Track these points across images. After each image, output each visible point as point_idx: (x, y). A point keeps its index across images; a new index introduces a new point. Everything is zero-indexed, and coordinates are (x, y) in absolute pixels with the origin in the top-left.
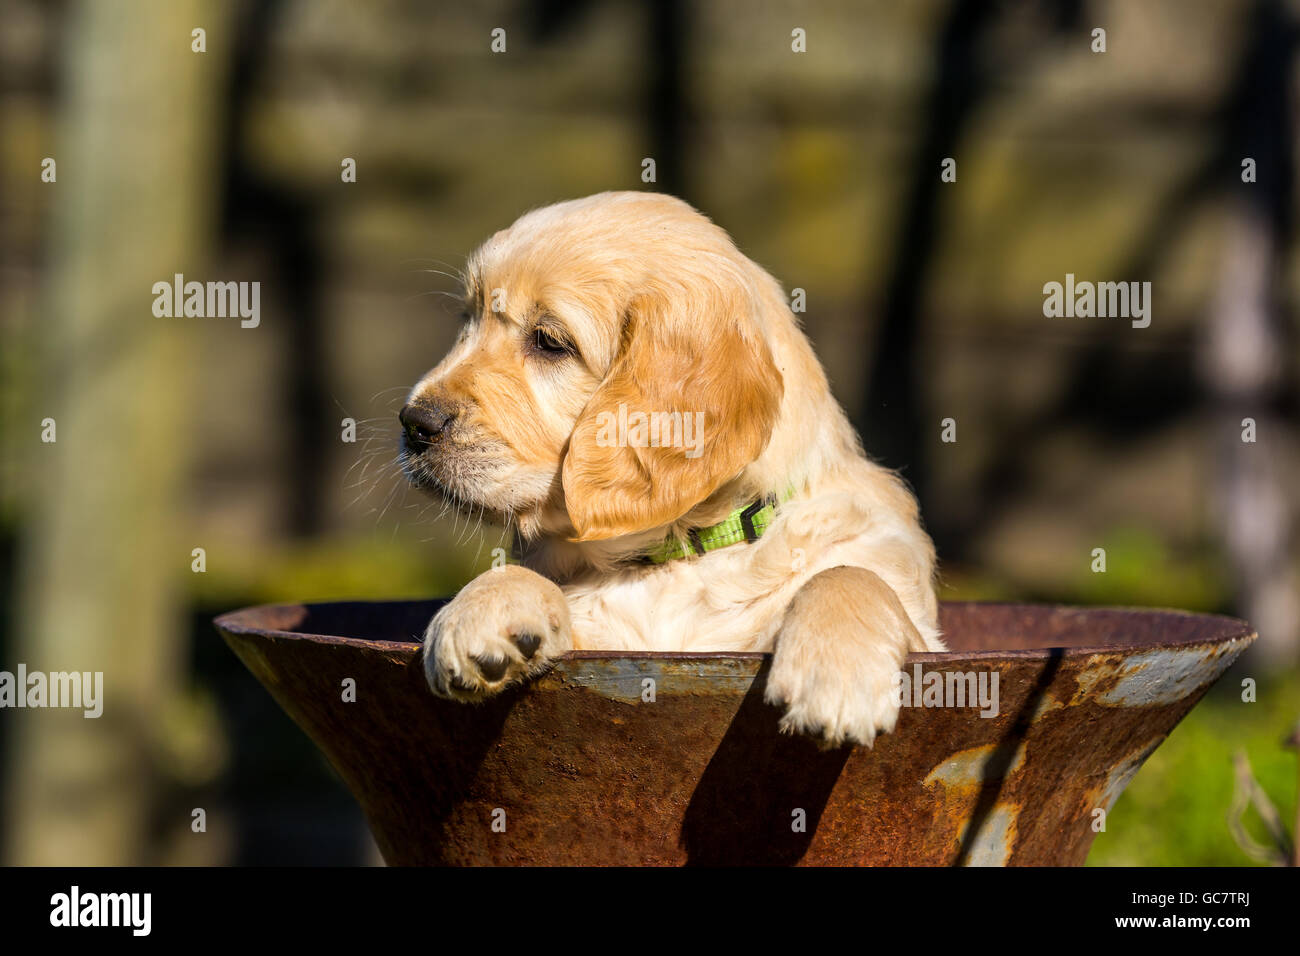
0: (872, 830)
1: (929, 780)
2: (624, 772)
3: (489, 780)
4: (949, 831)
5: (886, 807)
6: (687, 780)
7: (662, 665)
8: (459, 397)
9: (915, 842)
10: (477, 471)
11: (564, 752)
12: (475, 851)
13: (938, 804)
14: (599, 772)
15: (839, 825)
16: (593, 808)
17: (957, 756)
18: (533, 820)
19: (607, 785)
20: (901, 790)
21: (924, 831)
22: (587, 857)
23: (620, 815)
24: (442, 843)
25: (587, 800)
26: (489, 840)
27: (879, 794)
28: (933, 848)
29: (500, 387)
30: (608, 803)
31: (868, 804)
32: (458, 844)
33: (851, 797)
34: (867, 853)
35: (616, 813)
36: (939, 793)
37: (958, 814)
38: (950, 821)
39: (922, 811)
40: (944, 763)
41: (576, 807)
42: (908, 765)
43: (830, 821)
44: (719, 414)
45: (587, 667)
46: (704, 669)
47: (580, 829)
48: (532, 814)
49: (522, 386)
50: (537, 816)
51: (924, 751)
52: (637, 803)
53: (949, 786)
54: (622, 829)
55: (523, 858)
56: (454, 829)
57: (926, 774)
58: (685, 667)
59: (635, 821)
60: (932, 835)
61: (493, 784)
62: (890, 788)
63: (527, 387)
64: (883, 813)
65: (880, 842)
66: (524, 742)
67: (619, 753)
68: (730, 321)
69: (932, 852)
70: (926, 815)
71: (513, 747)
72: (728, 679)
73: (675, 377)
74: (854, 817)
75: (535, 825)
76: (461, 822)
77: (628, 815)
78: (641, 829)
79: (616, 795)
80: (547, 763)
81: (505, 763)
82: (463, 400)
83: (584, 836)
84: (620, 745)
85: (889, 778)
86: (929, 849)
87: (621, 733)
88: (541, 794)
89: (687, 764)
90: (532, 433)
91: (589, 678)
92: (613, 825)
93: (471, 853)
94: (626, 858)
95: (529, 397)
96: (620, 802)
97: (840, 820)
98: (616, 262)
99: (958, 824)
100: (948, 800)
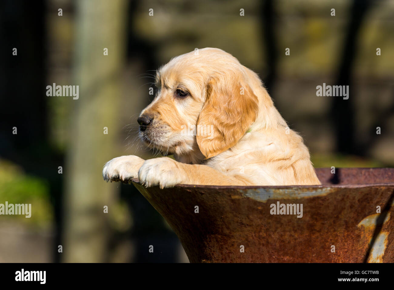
0: (342, 241)
1: (359, 225)
2: (262, 224)
3: (219, 228)
4: (366, 241)
5: (346, 234)
6: (282, 226)
7: (273, 190)
8: (154, 112)
9: (355, 245)
10: (160, 135)
11: (243, 219)
12: (215, 250)
13: (362, 233)
14: (254, 224)
15: (331, 240)
16: (252, 236)
17: (368, 217)
18: (233, 240)
19: (257, 229)
20: (351, 228)
21: (358, 241)
22: (251, 252)
23: (261, 238)
24: (204, 248)
25: (250, 234)
26: (219, 247)
27: (343, 230)
28: (361, 246)
29: (166, 108)
30: (257, 235)
31: (340, 233)
32: (210, 248)
33: (335, 231)
34: (340, 249)
35: (260, 237)
36: (363, 229)
37: (369, 235)
38: (366, 238)
39: (357, 235)
40: (364, 219)
41: (247, 236)
42: (353, 220)
43: (328, 239)
44: (241, 111)
45: (249, 191)
46: (287, 191)
47: (248, 243)
48: (233, 238)
49: (173, 107)
50: (235, 239)
51: (358, 216)
52: (266, 234)
53: (366, 227)
54: (262, 242)
55: (230, 253)
56: (208, 244)
57: (358, 223)
58: (281, 190)
59: (266, 240)
60: (361, 242)
61: (220, 229)
62: (347, 228)
63: (175, 107)
64: (345, 236)
65: (344, 245)
66: (230, 215)
67: (260, 218)
68: (238, 82)
69: (361, 248)
70: (359, 236)
71: (226, 217)
72: (295, 194)
73: (225, 103)
74: (336, 237)
75: (234, 242)
76: (210, 241)
77: (264, 238)
78: (268, 242)
79: (260, 232)
80: (237, 222)
81: (224, 222)
82: (155, 113)
83: (250, 245)
84: (261, 216)
85: (347, 225)
86: (360, 247)
87: (261, 212)
88: (236, 232)
89: (282, 221)
90: (177, 121)
91: (250, 195)
92: (259, 241)
93: (214, 251)
94: (263, 252)
95: (176, 110)
96: (261, 234)
97: (331, 238)
98: (202, 67)
99: (369, 239)
100: (365, 231)
